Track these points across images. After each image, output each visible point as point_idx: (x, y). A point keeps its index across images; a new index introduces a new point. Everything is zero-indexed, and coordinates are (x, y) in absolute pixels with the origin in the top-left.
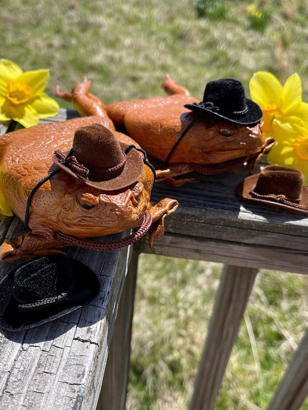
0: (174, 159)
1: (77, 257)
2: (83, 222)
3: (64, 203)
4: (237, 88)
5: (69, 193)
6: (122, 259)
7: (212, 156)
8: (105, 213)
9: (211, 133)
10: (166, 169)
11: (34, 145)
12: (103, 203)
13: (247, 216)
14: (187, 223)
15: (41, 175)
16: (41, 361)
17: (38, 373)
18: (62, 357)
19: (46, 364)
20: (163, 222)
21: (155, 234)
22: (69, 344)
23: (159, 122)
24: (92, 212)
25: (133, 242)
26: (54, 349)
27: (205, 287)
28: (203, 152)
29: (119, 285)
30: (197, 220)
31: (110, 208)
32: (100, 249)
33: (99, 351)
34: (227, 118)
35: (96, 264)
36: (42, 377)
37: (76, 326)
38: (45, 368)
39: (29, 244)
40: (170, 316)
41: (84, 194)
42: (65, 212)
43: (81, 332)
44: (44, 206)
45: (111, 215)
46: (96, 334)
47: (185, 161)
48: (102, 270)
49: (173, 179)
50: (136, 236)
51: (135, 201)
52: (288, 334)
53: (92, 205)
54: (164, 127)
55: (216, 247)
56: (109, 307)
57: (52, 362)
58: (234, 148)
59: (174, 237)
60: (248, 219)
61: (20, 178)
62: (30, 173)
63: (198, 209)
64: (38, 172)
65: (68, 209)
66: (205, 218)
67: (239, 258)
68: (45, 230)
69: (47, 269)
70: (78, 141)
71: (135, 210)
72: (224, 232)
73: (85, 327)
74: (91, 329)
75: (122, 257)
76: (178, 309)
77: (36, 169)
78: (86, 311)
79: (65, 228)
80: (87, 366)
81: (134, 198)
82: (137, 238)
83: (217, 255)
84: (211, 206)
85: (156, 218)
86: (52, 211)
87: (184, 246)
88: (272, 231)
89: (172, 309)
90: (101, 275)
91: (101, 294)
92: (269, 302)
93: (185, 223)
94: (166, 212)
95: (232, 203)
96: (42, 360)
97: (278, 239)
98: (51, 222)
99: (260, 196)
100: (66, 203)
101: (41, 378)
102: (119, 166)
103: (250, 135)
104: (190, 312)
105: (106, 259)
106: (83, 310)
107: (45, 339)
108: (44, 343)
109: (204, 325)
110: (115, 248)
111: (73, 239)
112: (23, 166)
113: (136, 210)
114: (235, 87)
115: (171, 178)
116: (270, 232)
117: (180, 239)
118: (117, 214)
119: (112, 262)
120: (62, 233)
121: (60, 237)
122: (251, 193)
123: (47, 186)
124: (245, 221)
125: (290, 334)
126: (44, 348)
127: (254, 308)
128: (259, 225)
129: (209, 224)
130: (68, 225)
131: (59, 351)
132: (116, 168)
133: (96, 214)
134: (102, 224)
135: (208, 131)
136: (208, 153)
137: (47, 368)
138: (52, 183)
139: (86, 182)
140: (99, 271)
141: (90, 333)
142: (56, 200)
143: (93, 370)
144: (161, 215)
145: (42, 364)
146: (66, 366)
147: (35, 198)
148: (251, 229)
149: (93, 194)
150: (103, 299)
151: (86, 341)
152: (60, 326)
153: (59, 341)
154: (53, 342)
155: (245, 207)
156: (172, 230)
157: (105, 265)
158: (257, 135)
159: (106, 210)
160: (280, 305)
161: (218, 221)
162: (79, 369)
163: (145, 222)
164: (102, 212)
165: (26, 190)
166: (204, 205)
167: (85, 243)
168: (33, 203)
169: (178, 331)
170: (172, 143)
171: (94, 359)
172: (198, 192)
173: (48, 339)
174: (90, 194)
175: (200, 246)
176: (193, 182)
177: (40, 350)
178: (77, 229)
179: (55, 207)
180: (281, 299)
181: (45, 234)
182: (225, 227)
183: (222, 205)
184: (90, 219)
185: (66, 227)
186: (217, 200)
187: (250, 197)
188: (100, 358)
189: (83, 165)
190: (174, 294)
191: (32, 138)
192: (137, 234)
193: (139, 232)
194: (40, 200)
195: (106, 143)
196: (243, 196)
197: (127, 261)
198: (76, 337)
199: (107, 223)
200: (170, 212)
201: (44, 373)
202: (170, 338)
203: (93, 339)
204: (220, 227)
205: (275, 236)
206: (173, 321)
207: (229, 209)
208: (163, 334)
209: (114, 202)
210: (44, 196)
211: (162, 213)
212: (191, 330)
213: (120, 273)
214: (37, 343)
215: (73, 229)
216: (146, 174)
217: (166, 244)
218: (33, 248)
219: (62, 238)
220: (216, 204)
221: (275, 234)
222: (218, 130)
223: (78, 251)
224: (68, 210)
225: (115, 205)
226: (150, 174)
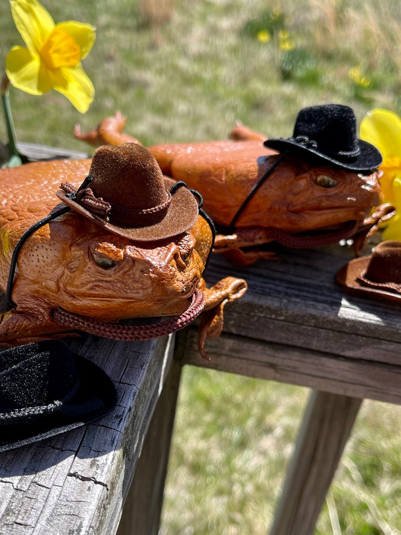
0: (243, 222)
1: (84, 354)
2: (97, 289)
3: (68, 260)
4: (347, 116)
5: (78, 245)
6: (154, 364)
7: (303, 217)
8: (132, 276)
9: (303, 183)
10: (231, 234)
11: (33, 184)
12: (130, 259)
13: (351, 314)
14: (258, 320)
15: (37, 218)
16: (12, 506)
17: (4, 524)
18: (46, 501)
19: (19, 511)
20: (222, 312)
21: (209, 329)
22: (61, 481)
23: (224, 167)
24: (112, 273)
25: (174, 330)
26: (35, 488)
27: (273, 454)
28: (288, 211)
29: (148, 404)
30: (273, 316)
31: (141, 267)
32: (120, 338)
33: (109, 498)
34: (329, 159)
35: (113, 366)
36: (10, 531)
37: (74, 456)
38: (17, 517)
39: (11, 324)
40: (220, 493)
41: (101, 245)
42: (69, 274)
43: (81, 465)
44: (38, 264)
45: (142, 279)
46: (106, 469)
47: (261, 224)
48: (122, 376)
49: (241, 252)
50: (179, 321)
51: (181, 261)
52: (390, 529)
53: (113, 262)
54: (232, 173)
55: (300, 361)
56: (129, 431)
57: (30, 509)
58: (336, 205)
59: (236, 342)
60: (353, 318)
61: (5, 223)
62: (21, 216)
63: (276, 299)
64: (33, 215)
65: (75, 269)
66: (287, 313)
67: (335, 380)
68: (36, 305)
69: (34, 360)
70: (98, 165)
71: (179, 275)
72: (314, 337)
73: (88, 458)
74: (98, 461)
75: (155, 361)
76: (232, 483)
77: (30, 211)
78: (91, 434)
79: (67, 301)
80: (86, 519)
81: (180, 256)
82: (181, 323)
83: (302, 373)
84: (297, 296)
85: (212, 303)
86: (50, 272)
87: (251, 356)
88: (388, 339)
89: (223, 483)
90: (120, 382)
91: (119, 411)
92: (364, 480)
93: (256, 319)
94: (227, 297)
95: (328, 294)
96: (14, 504)
97: (397, 353)
98: (47, 292)
99: (372, 284)
100: (72, 260)
101: (8, 532)
102: (159, 208)
103: (363, 187)
104: (250, 488)
105: (131, 360)
106: (87, 432)
107: (22, 471)
108: (20, 477)
109: (268, 509)
110: (144, 338)
111: (80, 320)
112: (11, 208)
113: (181, 277)
114: (342, 114)
115: (237, 249)
116: (385, 340)
117: (246, 345)
118: (150, 277)
119: (140, 364)
120: (63, 310)
121: (59, 315)
122: (358, 280)
123: (44, 232)
124: (348, 320)
125: (392, 529)
126: (19, 486)
127: (341, 488)
128: (369, 329)
129: (293, 323)
130: (73, 296)
131: (43, 492)
132: (155, 210)
133: (118, 277)
134: (126, 292)
135: (298, 180)
136: (296, 212)
137: (20, 517)
138: (52, 228)
139: (105, 224)
140: (118, 377)
141: (95, 468)
142: (56, 254)
143: (95, 526)
144: (220, 301)
145: (12, 510)
146: (51, 516)
147: (24, 251)
148: (357, 335)
149: (114, 245)
150: (120, 418)
151: (88, 479)
152: (48, 453)
153: (45, 477)
154: (34, 478)
155: (349, 300)
156: (234, 331)
157: (127, 369)
158: (374, 187)
159: (134, 271)
160: (378, 485)
161: (306, 318)
162: (72, 522)
163: (195, 302)
164: (128, 273)
165: (12, 240)
166: (287, 294)
167: (97, 326)
168: (21, 259)
169: (231, 514)
170: (242, 197)
171: (99, 508)
172: (277, 275)
173: (26, 472)
174: (110, 244)
175: (276, 357)
176: (271, 258)
177: (12, 488)
178: (87, 302)
179: (54, 265)
180: (381, 476)
181: (36, 311)
182: (316, 329)
183: (314, 296)
184: (108, 285)
185: (70, 299)
186: (306, 289)
187: (357, 286)
188: (108, 511)
189: (102, 199)
190: (228, 461)
191: (31, 176)
192: (180, 318)
193: (184, 316)
194: (31, 254)
195: (141, 167)
196: (346, 285)
197: (163, 373)
198: (72, 472)
199: (134, 291)
200: (233, 297)
201: (15, 525)
202: (218, 524)
203: (99, 477)
204: (309, 328)
205: (392, 347)
206: (225, 499)
207: (325, 302)
208: (209, 517)
209: (148, 259)
210: (38, 247)
211: (220, 297)
212: (250, 514)
213: (150, 386)
214: (9, 477)
215: (81, 302)
216: (201, 229)
217: (224, 352)
218: (16, 332)
219: (63, 317)
220: (304, 294)
221: (393, 345)
222: (314, 177)
223: (86, 346)
224: (75, 271)
225: (148, 262)
226: (207, 230)
